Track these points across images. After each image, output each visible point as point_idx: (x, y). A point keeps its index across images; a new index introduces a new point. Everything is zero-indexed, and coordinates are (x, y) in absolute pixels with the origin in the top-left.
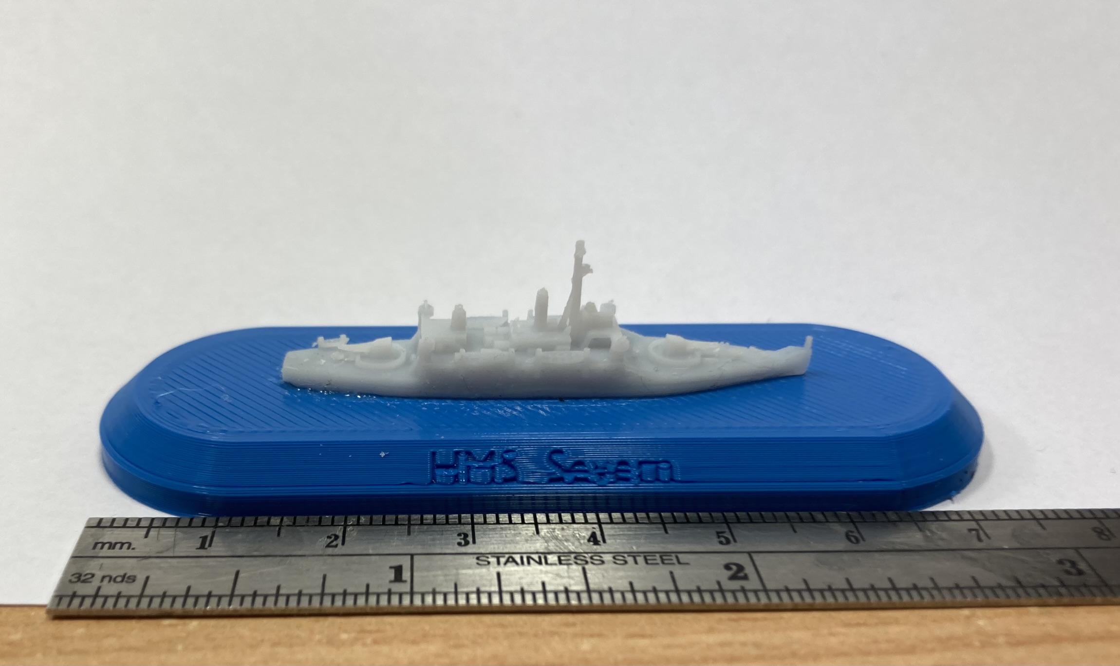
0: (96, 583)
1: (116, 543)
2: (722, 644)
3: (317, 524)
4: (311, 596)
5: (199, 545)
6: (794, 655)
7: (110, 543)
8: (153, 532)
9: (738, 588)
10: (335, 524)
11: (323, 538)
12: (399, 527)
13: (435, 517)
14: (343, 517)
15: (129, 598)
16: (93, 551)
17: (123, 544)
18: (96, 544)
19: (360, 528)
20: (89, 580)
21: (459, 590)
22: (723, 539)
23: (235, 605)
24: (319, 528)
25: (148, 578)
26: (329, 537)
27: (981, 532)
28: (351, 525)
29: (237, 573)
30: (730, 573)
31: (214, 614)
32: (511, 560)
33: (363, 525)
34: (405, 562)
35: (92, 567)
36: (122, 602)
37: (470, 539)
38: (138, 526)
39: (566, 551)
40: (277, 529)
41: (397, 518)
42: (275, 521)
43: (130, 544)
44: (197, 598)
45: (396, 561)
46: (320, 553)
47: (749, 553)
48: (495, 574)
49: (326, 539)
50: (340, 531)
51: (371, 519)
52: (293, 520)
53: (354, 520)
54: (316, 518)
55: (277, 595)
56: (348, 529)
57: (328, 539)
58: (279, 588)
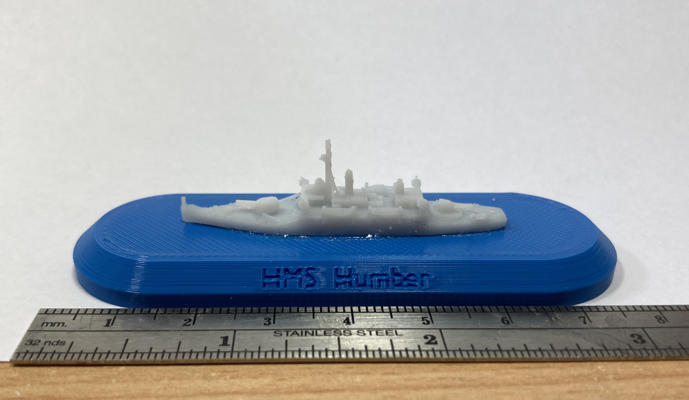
0: (41, 345)
1: (55, 323)
2: (440, 379)
3: (179, 313)
4: (170, 354)
5: (105, 324)
6: (483, 384)
7: (52, 323)
8: (78, 317)
9: (430, 349)
10: (190, 313)
11: (182, 321)
12: (229, 314)
13: (252, 309)
14: (195, 309)
15: (60, 354)
16: (41, 327)
17: (59, 323)
18: (43, 323)
19: (205, 315)
20: (37, 344)
21: (261, 350)
22: (425, 322)
23: (124, 358)
24: (180, 315)
25: (72, 343)
26: (185, 320)
27: (586, 318)
28: (200, 313)
29: (127, 340)
30: (427, 340)
31: (111, 363)
32: (295, 333)
33: (207, 313)
34: (230, 335)
35: (40, 336)
36: (55, 356)
37: (272, 321)
38: (69, 313)
39: (329, 328)
40: (154, 315)
41: (229, 309)
42: (153, 311)
43: (64, 323)
44: (101, 354)
45: (224, 334)
46: (179, 329)
47: (440, 330)
48: (284, 342)
49: (183, 321)
50: (192, 317)
51: (213, 310)
52: (164, 310)
53: (202, 310)
54: (179, 309)
55: (150, 353)
56: (198, 315)
57: (185, 321)
58: (151, 349)
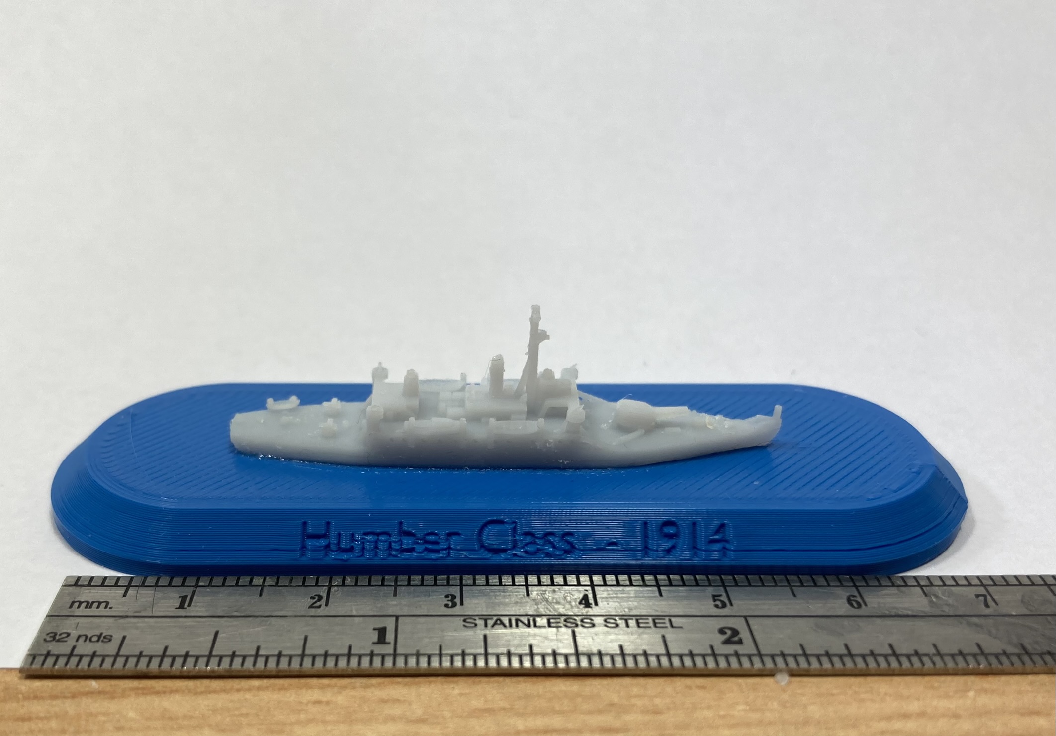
0: (71, 643)
1: (93, 602)
3: (301, 585)
4: (291, 658)
5: (178, 605)
7: (88, 602)
8: (132, 591)
10: (319, 585)
11: (306, 599)
12: (385, 589)
13: (422, 579)
14: (327, 579)
15: (104, 658)
16: (70, 610)
17: (100, 603)
18: (73, 603)
19: (345, 589)
20: (65, 639)
21: (444, 652)
22: (719, 603)
23: (213, 666)
24: (302, 590)
25: (124, 639)
26: (312, 598)
28: (336, 586)
29: (217, 634)
30: (724, 638)
31: (191, 675)
32: (499, 622)
33: (348, 586)
34: (390, 624)
35: (68, 626)
36: (97, 663)
37: (458, 600)
38: (116, 585)
39: (556, 614)
40: (260, 589)
41: (383, 579)
42: (258, 581)
43: (107, 603)
44: (174, 659)
45: (380, 624)
46: (302, 614)
47: (746, 618)
48: (482, 637)
49: (309, 600)
50: (324, 592)
51: (357, 580)
52: (276, 581)
53: (339, 580)
54: (300, 579)
55: (257, 656)
56: (334, 590)
58: (258, 649)
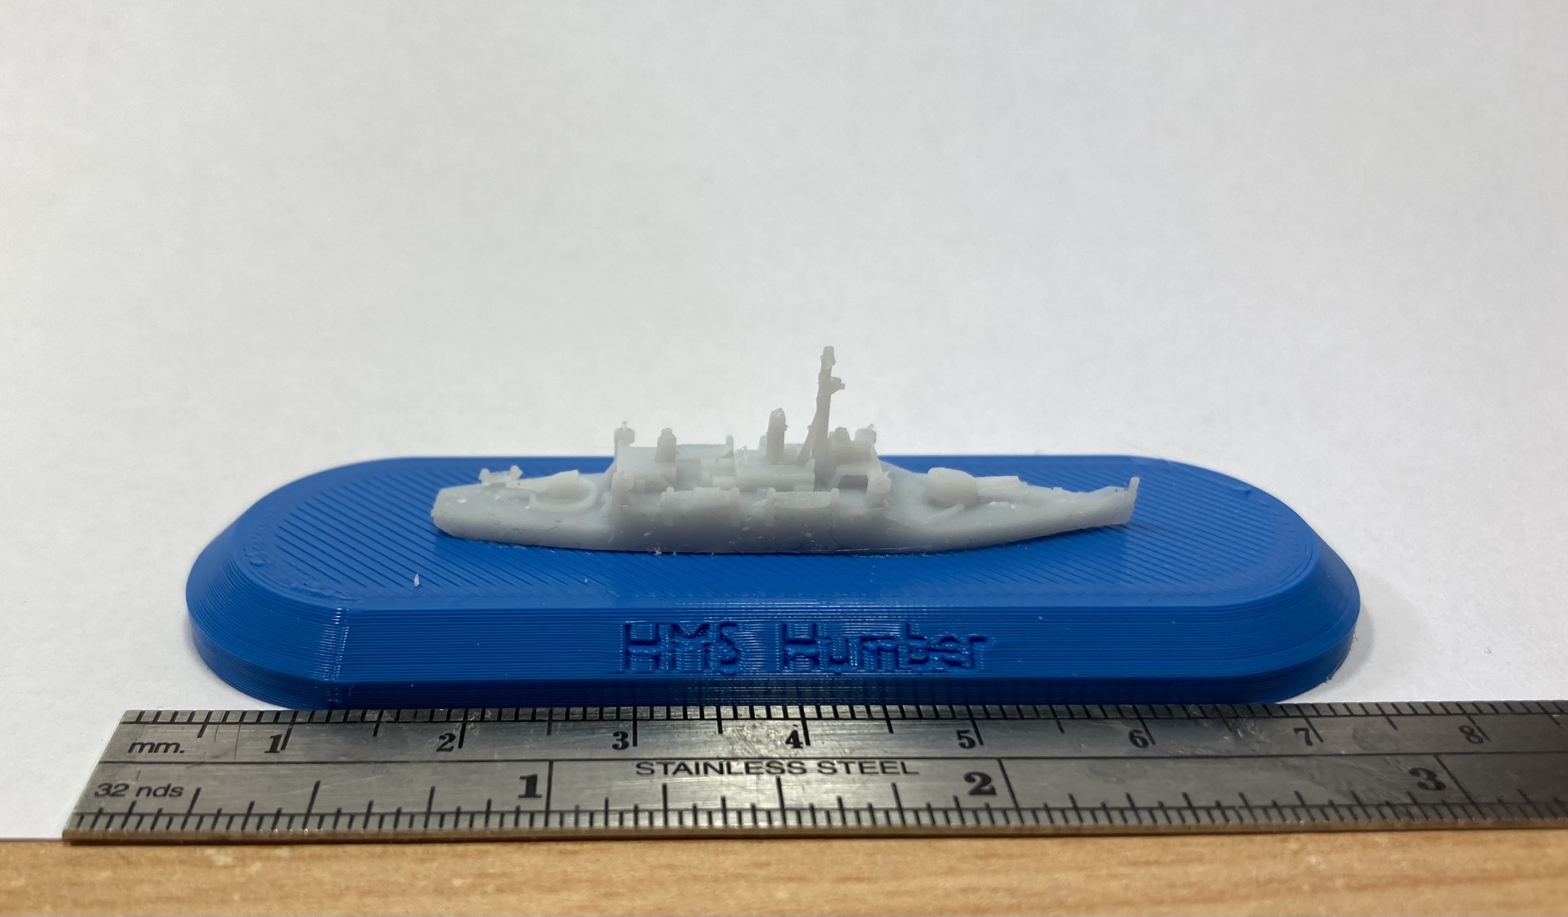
0: (130, 796)
1: (159, 745)
3: (428, 720)
4: (412, 816)
5: (268, 747)
7: (152, 745)
8: (209, 731)
9: (982, 805)
10: (451, 720)
11: (434, 739)
12: (537, 724)
13: (585, 711)
14: (462, 712)
15: (171, 818)
16: (129, 754)
17: (168, 746)
18: (133, 746)
19: (484, 725)
20: (122, 793)
21: (611, 808)
22: (964, 741)
23: (312, 828)
24: (429, 726)
25: (198, 791)
26: (442, 738)
28: (472, 721)
29: (317, 786)
30: (972, 786)
31: (283, 839)
32: (682, 767)
33: (489, 721)
34: (541, 771)
35: (126, 775)
36: (162, 823)
37: (630, 740)
38: (190, 722)
39: (756, 756)
40: (374, 726)
41: (534, 712)
42: (372, 715)
43: (178, 746)
44: (261, 818)
45: (529, 770)
46: (429, 758)
47: (1000, 760)
48: (660, 788)
49: (438, 740)
50: (457, 729)
51: (500, 714)
52: (395, 715)
53: (477, 714)
54: (427, 712)
55: (368, 814)
56: (469, 727)
57: (441, 741)
58: (370, 805)
